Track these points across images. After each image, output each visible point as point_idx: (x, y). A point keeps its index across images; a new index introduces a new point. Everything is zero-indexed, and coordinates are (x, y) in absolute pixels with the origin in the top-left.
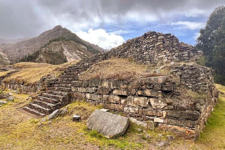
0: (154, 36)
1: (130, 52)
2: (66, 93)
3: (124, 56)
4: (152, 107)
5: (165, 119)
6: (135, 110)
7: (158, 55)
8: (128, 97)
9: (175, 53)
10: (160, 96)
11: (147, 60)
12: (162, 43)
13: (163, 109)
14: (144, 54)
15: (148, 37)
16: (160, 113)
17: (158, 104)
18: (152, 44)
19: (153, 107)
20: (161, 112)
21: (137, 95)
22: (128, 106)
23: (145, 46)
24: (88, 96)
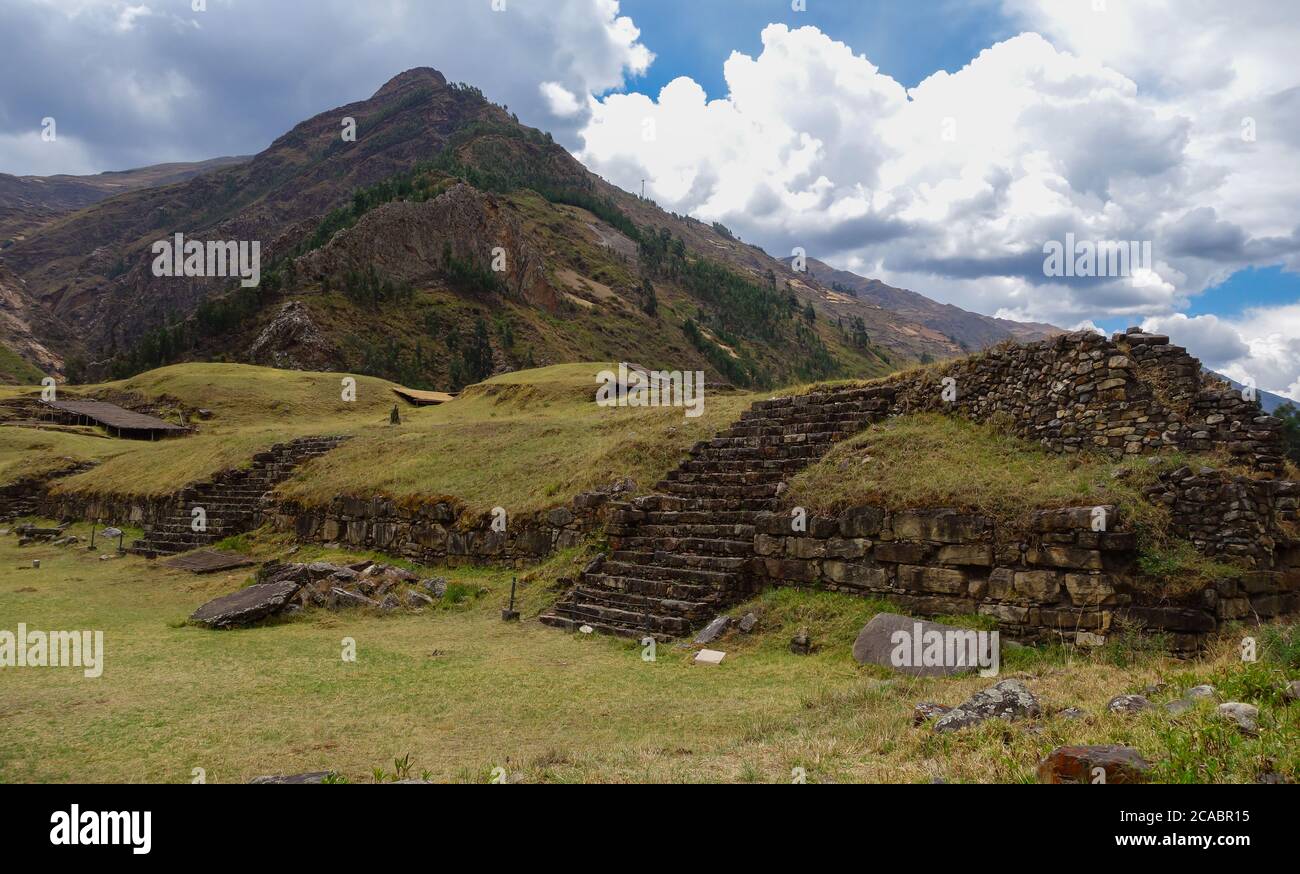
0: (1096, 354)
1: (1002, 400)
2: (735, 561)
3: (976, 412)
4: (1072, 602)
5: (1109, 634)
6: (1015, 614)
7: (1110, 425)
8: (994, 573)
9: (1168, 423)
10: (1095, 564)
11: (1066, 441)
12: (1123, 382)
13: (1103, 606)
14: (1055, 417)
15: (1072, 354)
16: (1094, 617)
17: (1089, 591)
18: (1087, 383)
19: (1075, 602)
20: (1098, 614)
21: (1024, 562)
22: (993, 600)
23: (1060, 387)
24: (836, 571)
